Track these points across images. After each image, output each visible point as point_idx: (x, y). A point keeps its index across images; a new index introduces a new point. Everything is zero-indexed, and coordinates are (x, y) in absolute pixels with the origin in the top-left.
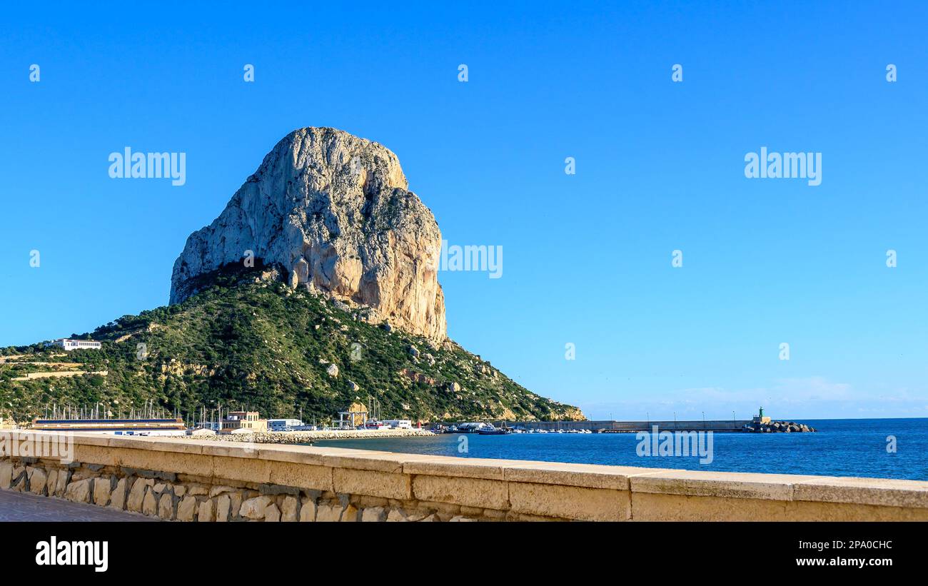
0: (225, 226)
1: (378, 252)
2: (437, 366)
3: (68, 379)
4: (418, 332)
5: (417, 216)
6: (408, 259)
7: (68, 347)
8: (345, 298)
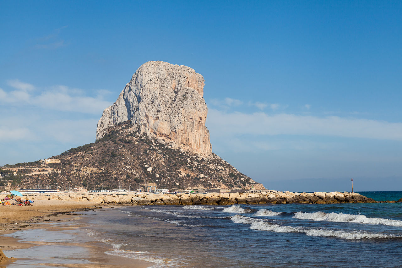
0: (118, 106)
1: (177, 118)
2: (197, 167)
3: (46, 175)
4: (195, 152)
5: (195, 101)
6: (191, 120)
7: (49, 161)
8: (163, 138)
